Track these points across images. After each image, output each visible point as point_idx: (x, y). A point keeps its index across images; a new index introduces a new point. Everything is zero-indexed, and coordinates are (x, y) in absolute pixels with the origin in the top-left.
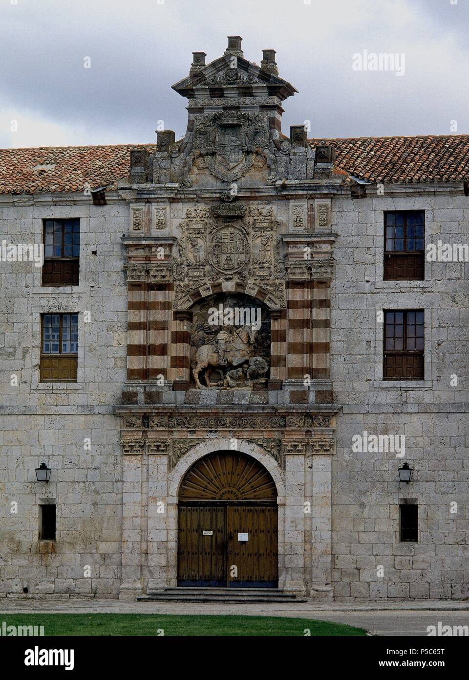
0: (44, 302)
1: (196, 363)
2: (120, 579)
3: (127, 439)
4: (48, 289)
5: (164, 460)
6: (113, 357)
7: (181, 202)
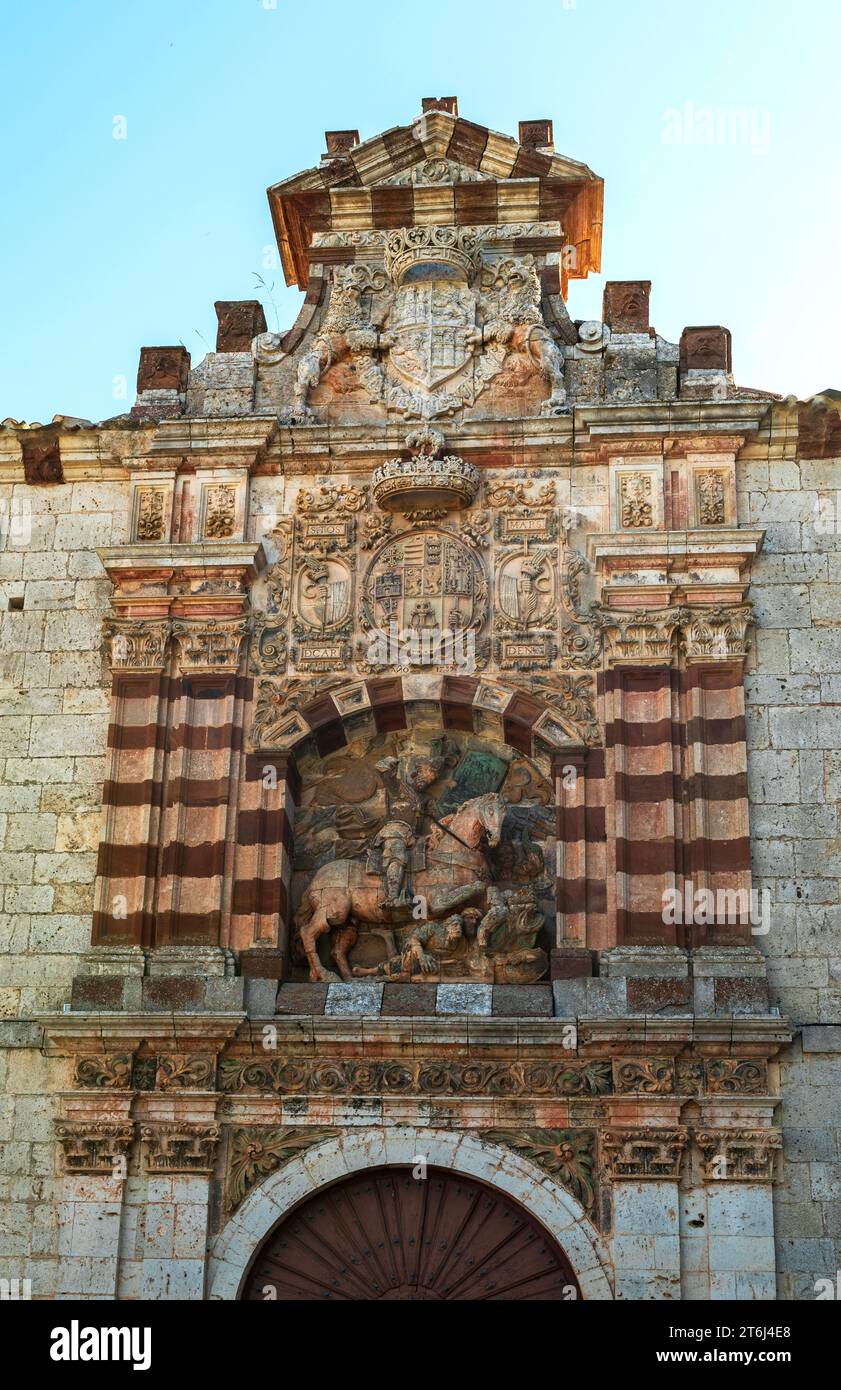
3: (83, 1122)
5: (201, 1191)
6: (52, 882)
7: (283, 472)
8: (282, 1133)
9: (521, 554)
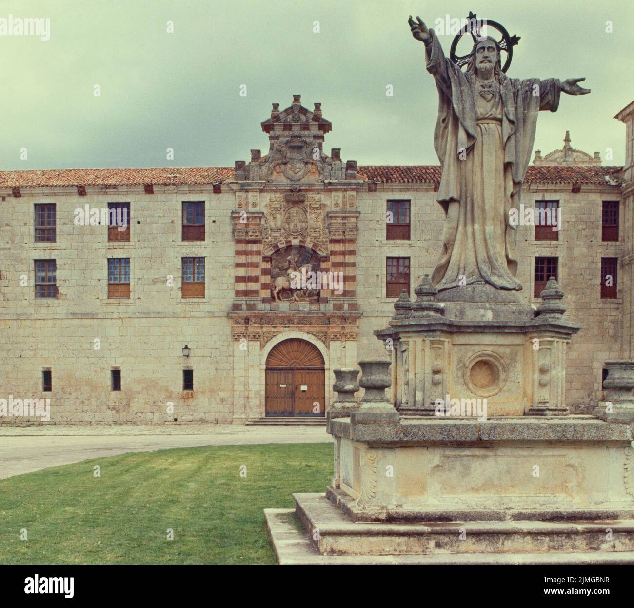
0: (184, 251)
1: (275, 288)
2: (233, 413)
3: (236, 331)
4: (186, 243)
5: (258, 343)
6: (226, 283)
7: (267, 192)
8: (272, 332)
9: (314, 213)
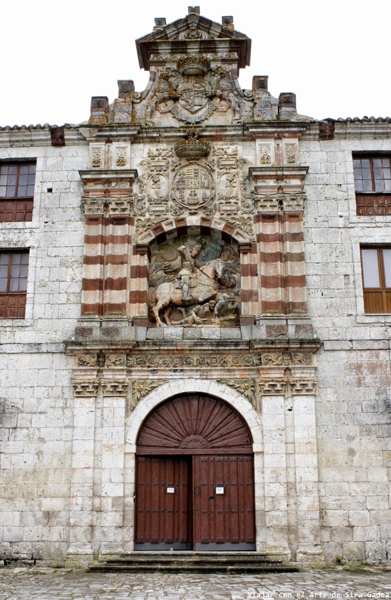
2: (67, 542)
3: (80, 379)
5: (121, 402)
6: (66, 292)
7: (143, 142)
8: (149, 382)
9: (227, 173)
